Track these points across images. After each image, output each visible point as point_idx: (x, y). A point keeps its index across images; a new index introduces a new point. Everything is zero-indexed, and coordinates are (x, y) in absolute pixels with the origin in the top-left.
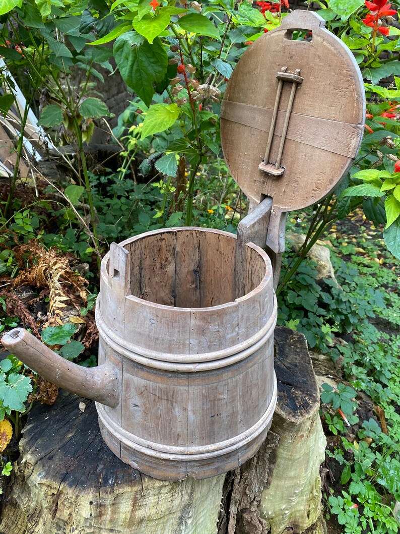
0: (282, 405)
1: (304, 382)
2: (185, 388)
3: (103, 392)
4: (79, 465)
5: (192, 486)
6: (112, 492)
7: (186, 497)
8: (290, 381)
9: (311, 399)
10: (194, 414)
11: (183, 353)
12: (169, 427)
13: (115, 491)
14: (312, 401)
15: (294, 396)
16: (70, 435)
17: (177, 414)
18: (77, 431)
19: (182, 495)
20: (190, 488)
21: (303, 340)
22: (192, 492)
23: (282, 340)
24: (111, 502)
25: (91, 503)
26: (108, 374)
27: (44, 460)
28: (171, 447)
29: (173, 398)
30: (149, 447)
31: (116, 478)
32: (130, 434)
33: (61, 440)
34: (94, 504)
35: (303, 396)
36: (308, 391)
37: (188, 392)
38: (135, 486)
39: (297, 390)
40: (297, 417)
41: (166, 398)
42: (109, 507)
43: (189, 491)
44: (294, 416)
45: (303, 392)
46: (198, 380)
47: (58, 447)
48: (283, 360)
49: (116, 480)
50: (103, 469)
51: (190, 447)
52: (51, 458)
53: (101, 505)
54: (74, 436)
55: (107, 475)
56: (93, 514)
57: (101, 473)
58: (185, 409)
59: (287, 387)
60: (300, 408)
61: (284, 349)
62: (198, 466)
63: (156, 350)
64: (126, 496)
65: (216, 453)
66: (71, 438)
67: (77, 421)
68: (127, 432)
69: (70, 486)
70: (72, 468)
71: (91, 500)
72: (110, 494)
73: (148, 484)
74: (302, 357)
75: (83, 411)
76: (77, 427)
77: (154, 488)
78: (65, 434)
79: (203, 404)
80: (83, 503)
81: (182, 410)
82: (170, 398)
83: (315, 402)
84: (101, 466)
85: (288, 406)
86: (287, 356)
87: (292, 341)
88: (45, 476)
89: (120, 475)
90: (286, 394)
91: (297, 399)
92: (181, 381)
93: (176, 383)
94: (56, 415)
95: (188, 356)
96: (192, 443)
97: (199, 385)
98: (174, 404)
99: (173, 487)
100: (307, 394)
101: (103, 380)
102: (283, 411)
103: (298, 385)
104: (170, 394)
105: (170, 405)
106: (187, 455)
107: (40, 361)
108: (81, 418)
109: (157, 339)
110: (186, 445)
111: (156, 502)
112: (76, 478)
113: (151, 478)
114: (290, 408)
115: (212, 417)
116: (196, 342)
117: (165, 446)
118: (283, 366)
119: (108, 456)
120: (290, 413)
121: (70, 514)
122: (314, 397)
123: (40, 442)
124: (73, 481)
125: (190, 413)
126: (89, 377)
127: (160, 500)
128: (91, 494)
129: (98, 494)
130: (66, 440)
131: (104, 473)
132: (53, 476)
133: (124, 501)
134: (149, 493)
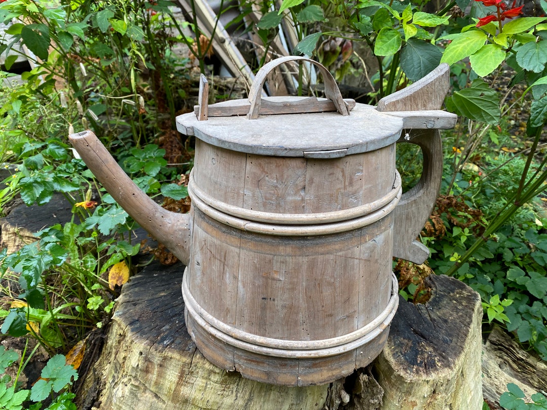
0: (397, 352)
1: (445, 342)
2: (237, 250)
3: (171, 238)
4: (151, 318)
5: (250, 393)
6: (161, 351)
7: (241, 402)
8: (426, 333)
9: (443, 362)
10: (244, 287)
11: (237, 206)
12: (220, 295)
13: (164, 352)
14: (442, 365)
15: (420, 350)
16: (162, 294)
17: (228, 281)
18: (170, 293)
19: (237, 396)
20: (248, 393)
21: (474, 299)
22: (250, 400)
23: (444, 291)
24: (159, 362)
25: (141, 353)
27: (130, 304)
28: (219, 322)
29: (225, 259)
30: (201, 315)
31: (173, 342)
32: (192, 297)
33: (153, 294)
34: (143, 355)
35: (434, 354)
36: (444, 352)
37: (239, 257)
38: (185, 356)
39: (429, 346)
40: (409, 371)
41: (219, 258)
42: (156, 366)
43: (246, 397)
44: (405, 369)
45: (435, 350)
46: (250, 244)
47: (147, 299)
48: (432, 311)
49: (171, 343)
50: (167, 330)
51: (237, 330)
52: (135, 305)
53: (150, 361)
54: (165, 296)
55: (167, 336)
56: (140, 366)
57: (164, 332)
58: (236, 278)
59: (417, 337)
60: (420, 365)
61: (441, 301)
62: (246, 360)
63: (214, 196)
64: (174, 362)
66: (161, 297)
68: (191, 295)
69: (132, 330)
70: (144, 318)
71: (141, 350)
72: (159, 352)
73: (198, 361)
74: (462, 316)
76: (173, 290)
77: (203, 368)
78: (160, 292)
79: (254, 278)
80: (134, 351)
81: (232, 278)
82: (223, 260)
83: (446, 367)
84: (167, 327)
85: (404, 355)
86: (440, 308)
87: (458, 296)
88: (120, 315)
89: (178, 341)
90: (410, 344)
91: (422, 354)
92: (233, 240)
93: (228, 241)
94: (164, 275)
95: (240, 209)
96: (240, 326)
97: (250, 250)
98: (226, 267)
99: (226, 379)
100: (441, 355)
101: (173, 225)
102: (394, 358)
103: (435, 342)
104: (223, 254)
105: (222, 268)
106: (232, 337)
107: (101, 170)
109: (216, 183)
110: (233, 324)
111: (203, 386)
112: (140, 327)
113: (203, 357)
114: (405, 359)
115: (263, 298)
116: (250, 194)
117: (214, 319)
118: (427, 315)
119: (180, 322)
120: (401, 364)
121: (125, 358)
122: (449, 361)
123: (137, 289)
124: (137, 328)
125: (240, 284)
126: (158, 215)
127: (208, 386)
128: (143, 344)
129: (149, 347)
130: (157, 296)
131: (166, 334)
132: (126, 318)
133: (171, 368)
134: (198, 372)
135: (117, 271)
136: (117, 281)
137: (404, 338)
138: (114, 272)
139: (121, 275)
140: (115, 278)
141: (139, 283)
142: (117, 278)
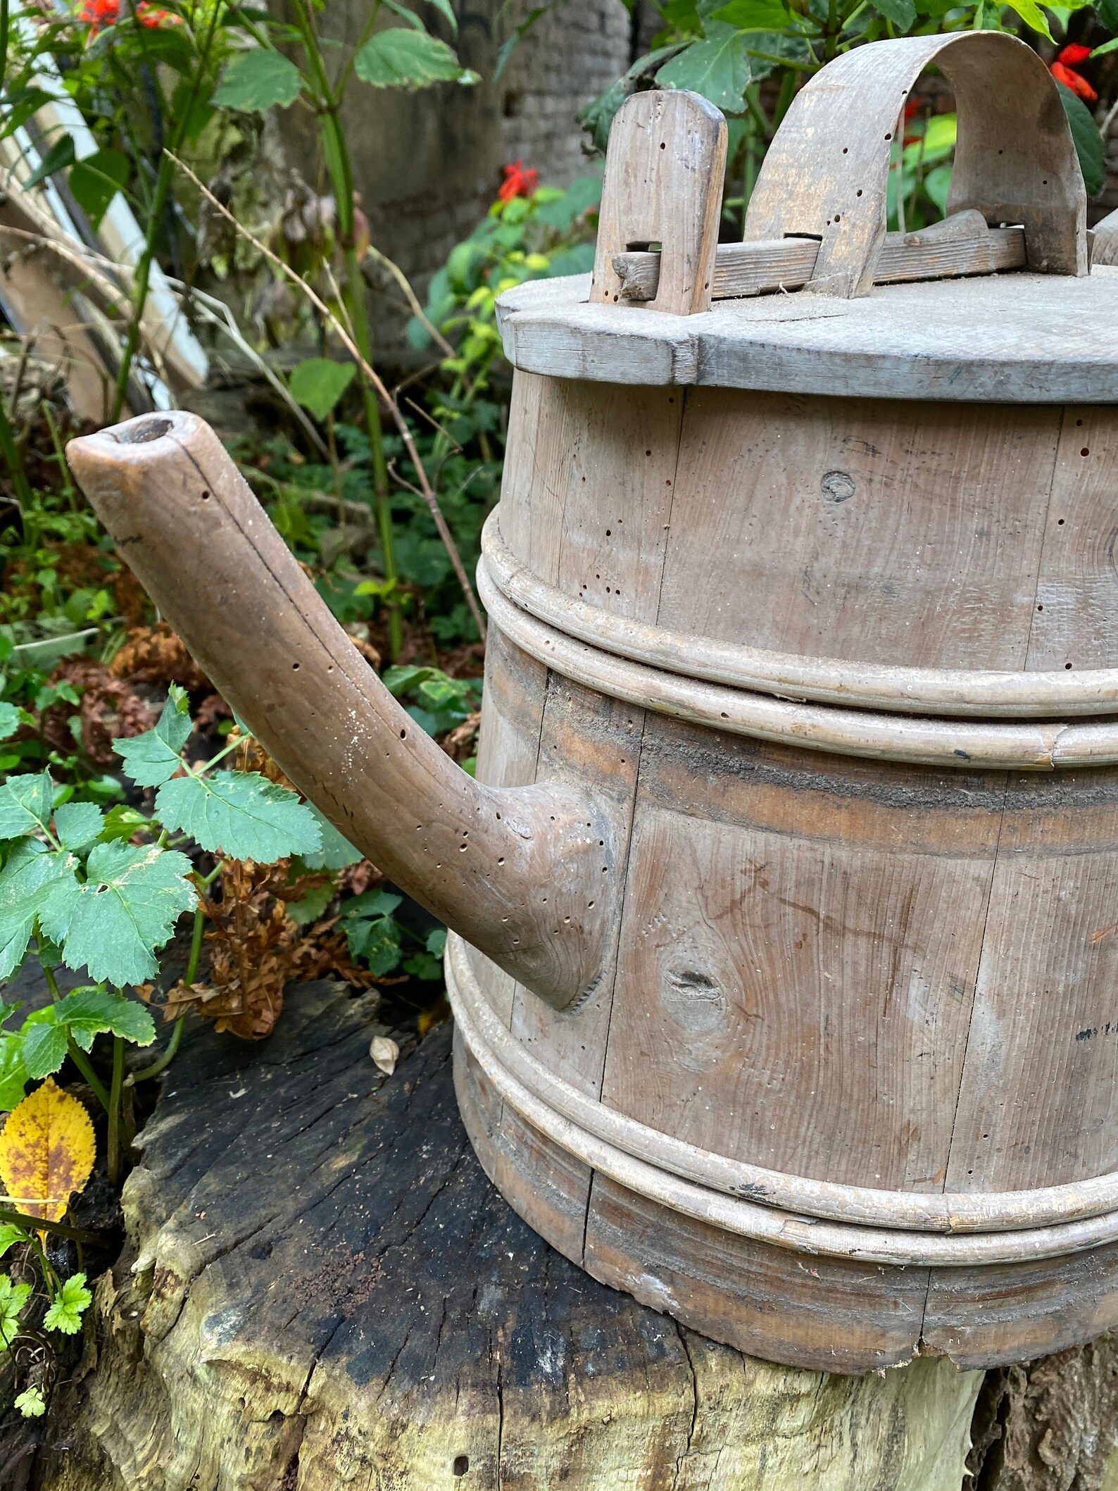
2: (979, 868)
3: (538, 901)
4: (391, 1287)
5: (894, 1409)
6: (560, 1412)
7: (870, 1460)
10: (1001, 1014)
11: (992, 665)
12: (866, 1083)
13: (574, 1411)
16: (341, 1162)
17: (915, 1013)
18: (368, 1148)
19: (854, 1445)
20: (886, 1415)
22: (897, 1433)
24: (555, 1464)
25: (461, 1464)
26: (563, 817)
27: (235, 1258)
28: (863, 1192)
29: (905, 924)
30: (751, 1198)
31: (572, 1350)
32: (651, 1133)
33: (302, 1179)
34: (475, 1468)
37: (986, 893)
38: (662, 1388)
41: (865, 924)
42: (544, 1487)
43: (883, 1432)
46: (1049, 825)
47: (291, 1206)
49: (570, 1360)
50: (502, 1304)
51: (960, 1197)
52: (262, 1252)
53: (508, 1478)
54: (359, 1166)
55: (525, 1330)
57: (500, 1321)
58: (962, 989)
62: (983, 1299)
63: (843, 651)
64: (621, 1436)
65: (1077, 1234)
66: (346, 1175)
67: (367, 1107)
68: (633, 1125)
69: (362, 1379)
70: (360, 1299)
71: (460, 1447)
72: (552, 1420)
73: (722, 1382)
75: (390, 1071)
76: (369, 1129)
77: (746, 1403)
78: (321, 1156)
79: (1053, 963)
80: (421, 1464)
81: (942, 994)
82: (892, 927)
84: (491, 1295)
88: (239, 1329)
89: (589, 1335)
92: (958, 827)
93: (933, 840)
94: (275, 1083)
95: (1017, 677)
96: (971, 1176)
97: (1049, 851)
98: (907, 957)
99: (826, 1404)
101: (543, 842)
104: (893, 902)
105: (884, 966)
106: (939, 1233)
108: (384, 1096)
109: (855, 588)
110: (937, 1182)
111: (751, 1473)
112: (382, 1344)
113: (734, 1352)
115: (1082, 1035)
116: (1068, 598)
117: (832, 1188)
119: (520, 1249)
123: (211, 1182)
124: (371, 1356)
125: (984, 1012)
126: (486, 812)
127: (770, 1463)
128: (461, 1419)
129: (492, 1420)
130: (327, 1180)
131: (510, 1324)
132: (278, 1331)
133: (613, 1458)
134: (724, 1428)
135: (33, 1135)
136: (46, 1176)
138: (20, 1144)
139: (52, 1144)
140: (30, 1169)
141: (193, 1152)
142: (41, 1166)
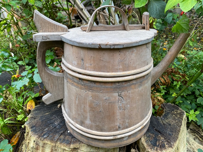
0: (147, 140)
1: (170, 135)
4: (41, 125)
6: (43, 141)
8: (161, 130)
9: (169, 145)
14: (168, 146)
15: (158, 139)
16: (47, 114)
18: (50, 113)
21: (183, 114)
23: (169, 111)
24: (42, 145)
25: (34, 141)
27: (32, 118)
31: (48, 136)
35: (164, 141)
36: (169, 140)
38: (53, 143)
39: (162, 137)
40: (153, 150)
42: (41, 147)
44: (151, 149)
45: (165, 139)
47: (40, 116)
48: (164, 120)
49: (47, 137)
50: (47, 130)
52: (35, 119)
53: (38, 145)
54: (48, 115)
56: (34, 147)
57: (45, 131)
59: (157, 133)
60: (158, 146)
61: (168, 115)
64: (48, 146)
66: (46, 115)
67: (54, 110)
69: (31, 131)
70: (37, 125)
73: (58, 145)
74: (177, 122)
75: (59, 108)
76: (52, 112)
77: (61, 148)
78: (46, 113)
80: (32, 140)
83: (170, 147)
84: (47, 129)
85: (151, 142)
86: (167, 119)
87: (175, 112)
88: (28, 124)
89: (50, 135)
90: (154, 136)
91: (159, 141)
100: (168, 141)
102: (146, 143)
103: (165, 135)
108: (56, 109)
114: (151, 143)
118: (161, 122)
120: (149, 146)
121: (28, 143)
122: (171, 144)
123: (36, 112)
124: (34, 130)
128: (35, 137)
129: (37, 139)
130: (44, 115)
131: (46, 132)
132: (30, 125)
133: (47, 148)
134: (59, 150)
135: (31, 104)
137: (151, 133)
138: (29, 104)
139: (32, 105)
140: (29, 106)
141: (38, 109)
142: (30, 107)
